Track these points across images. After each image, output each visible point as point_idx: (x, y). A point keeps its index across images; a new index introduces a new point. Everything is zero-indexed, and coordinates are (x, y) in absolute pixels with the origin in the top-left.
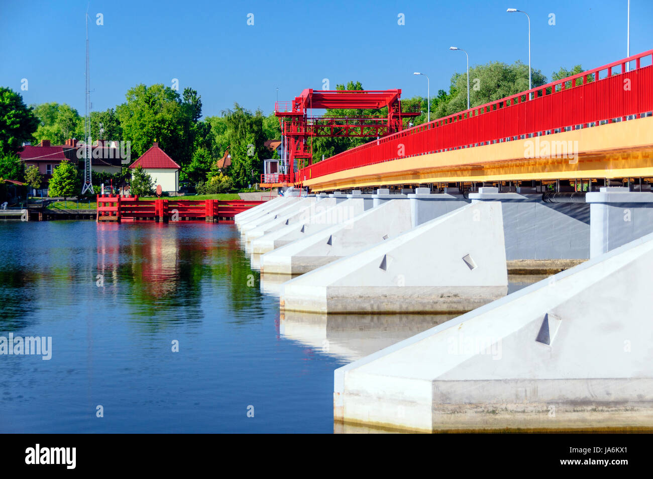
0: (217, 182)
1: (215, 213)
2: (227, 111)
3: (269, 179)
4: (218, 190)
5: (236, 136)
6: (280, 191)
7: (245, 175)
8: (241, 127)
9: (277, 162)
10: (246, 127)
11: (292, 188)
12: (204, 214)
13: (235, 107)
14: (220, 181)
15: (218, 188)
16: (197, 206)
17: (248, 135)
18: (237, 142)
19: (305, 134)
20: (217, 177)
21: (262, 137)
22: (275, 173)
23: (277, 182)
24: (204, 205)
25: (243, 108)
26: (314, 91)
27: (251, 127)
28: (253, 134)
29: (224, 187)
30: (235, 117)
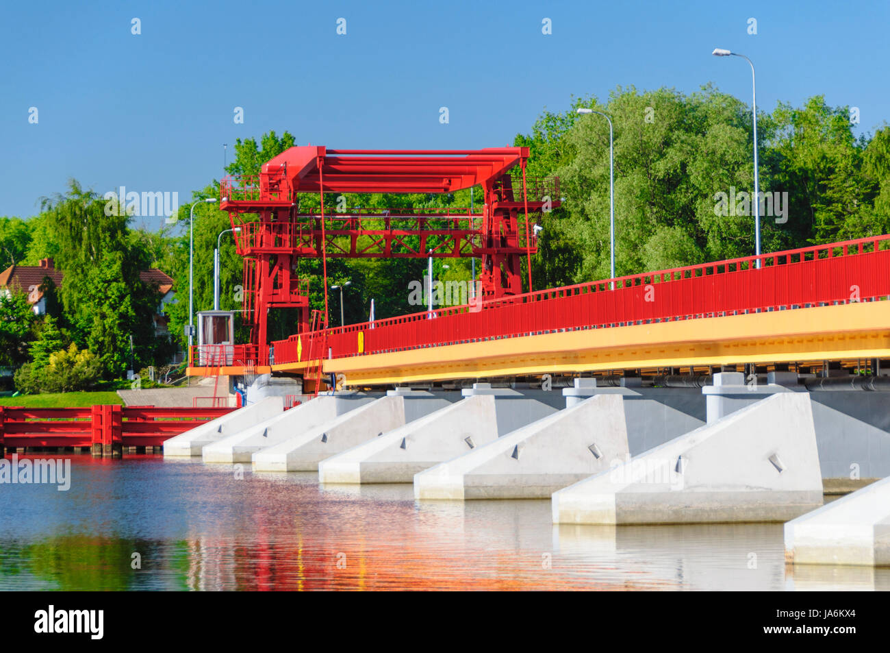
0: (65, 365)
1: (114, 438)
2: (57, 200)
3: (210, 357)
4: (70, 383)
5: (74, 257)
6: (236, 385)
7: (116, 349)
8: (89, 238)
9: (229, 317)
10: (102, 236)
11: (265, 377)
12: (89, 439)
13: (71, 190)
14: (71, 364)
15: (69, 378)
16: (71, 420)
17: (107, 256)
18: (79, 271)
19: (294, 251)
20: (63, 352)
21: (137, 260)
22: (224, 343)
23: (231, 363)
24: (89, 419)
25: (94, 191)
26: (329, 152)
27: (113, 237)
28: (119, 254)
29: (82, 377)
30: (75, 214)
